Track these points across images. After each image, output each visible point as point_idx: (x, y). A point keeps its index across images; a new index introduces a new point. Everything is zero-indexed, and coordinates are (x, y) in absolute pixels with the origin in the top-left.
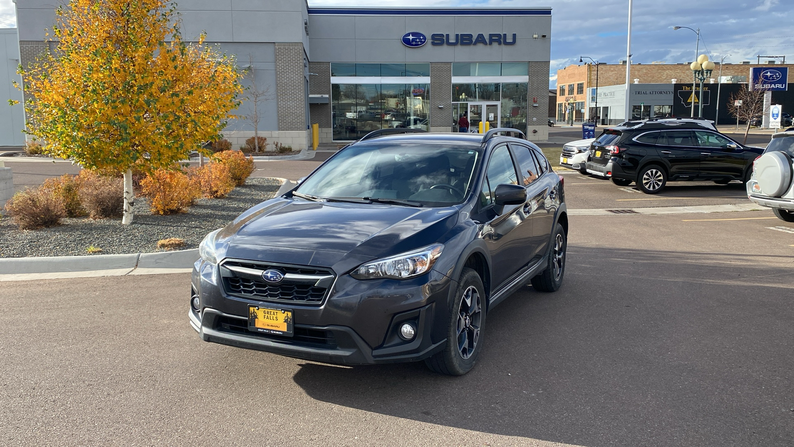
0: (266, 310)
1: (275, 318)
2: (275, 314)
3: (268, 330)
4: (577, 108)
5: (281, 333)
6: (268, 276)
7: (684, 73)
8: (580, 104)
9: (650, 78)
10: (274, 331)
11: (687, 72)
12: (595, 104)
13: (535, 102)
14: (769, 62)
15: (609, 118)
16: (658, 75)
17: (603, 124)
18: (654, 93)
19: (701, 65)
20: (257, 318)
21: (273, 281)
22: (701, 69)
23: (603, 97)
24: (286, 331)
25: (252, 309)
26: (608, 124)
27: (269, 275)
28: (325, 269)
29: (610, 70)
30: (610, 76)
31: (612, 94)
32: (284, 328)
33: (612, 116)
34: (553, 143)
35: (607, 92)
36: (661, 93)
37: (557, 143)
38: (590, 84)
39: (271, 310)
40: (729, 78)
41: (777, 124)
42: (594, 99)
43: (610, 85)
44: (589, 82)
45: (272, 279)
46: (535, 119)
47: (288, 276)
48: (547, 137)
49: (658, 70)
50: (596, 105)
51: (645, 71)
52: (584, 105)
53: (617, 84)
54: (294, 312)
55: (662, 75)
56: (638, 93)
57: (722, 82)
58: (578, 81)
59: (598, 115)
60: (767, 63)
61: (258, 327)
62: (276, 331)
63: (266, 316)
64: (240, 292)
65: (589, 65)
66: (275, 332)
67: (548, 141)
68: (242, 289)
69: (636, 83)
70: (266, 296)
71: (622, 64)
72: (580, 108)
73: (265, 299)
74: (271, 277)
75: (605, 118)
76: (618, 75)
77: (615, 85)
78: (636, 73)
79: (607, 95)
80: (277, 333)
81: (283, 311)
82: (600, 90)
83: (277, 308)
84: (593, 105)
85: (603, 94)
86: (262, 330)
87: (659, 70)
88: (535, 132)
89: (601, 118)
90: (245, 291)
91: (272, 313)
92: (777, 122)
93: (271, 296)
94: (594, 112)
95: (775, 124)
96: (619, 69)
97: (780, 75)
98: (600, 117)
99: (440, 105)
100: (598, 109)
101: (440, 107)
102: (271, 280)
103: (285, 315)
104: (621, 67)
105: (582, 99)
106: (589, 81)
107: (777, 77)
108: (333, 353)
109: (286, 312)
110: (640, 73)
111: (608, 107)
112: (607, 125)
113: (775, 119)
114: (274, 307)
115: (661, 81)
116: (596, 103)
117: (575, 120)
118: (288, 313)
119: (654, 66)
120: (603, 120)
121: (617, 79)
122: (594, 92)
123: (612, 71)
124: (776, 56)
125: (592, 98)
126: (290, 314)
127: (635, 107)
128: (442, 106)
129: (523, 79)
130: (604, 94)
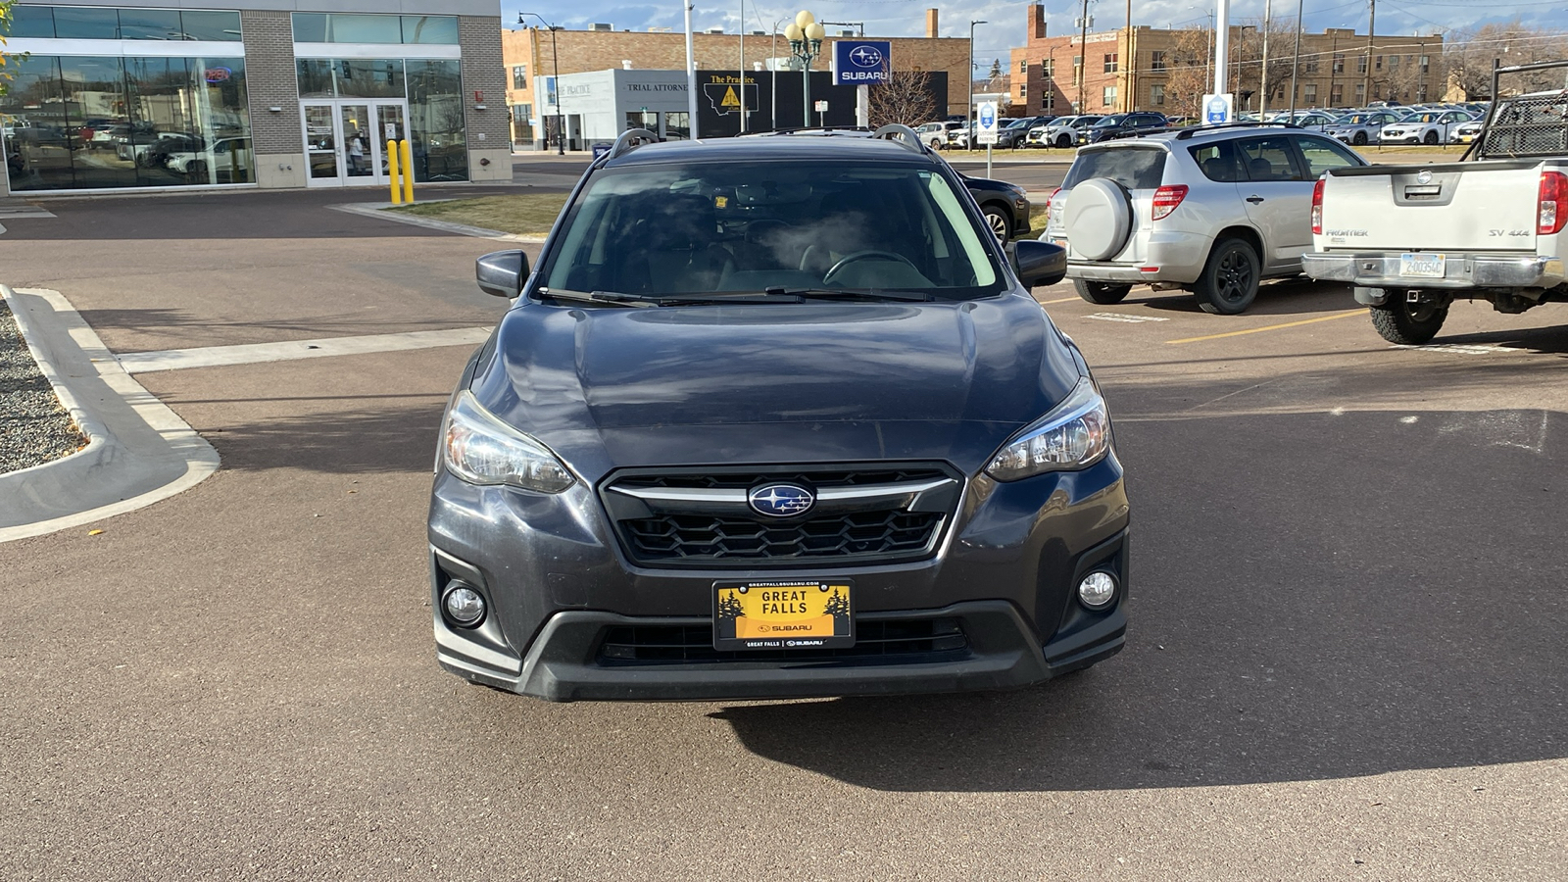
0: (771, 591)
1: (796, 608)
2: (800, 596)
3: (779, 640)
4: (518, 118)
5: (818, 643)
6: (770, 502)
7: (707, 50)
8: (523, 109)
9: (648, 61)
10: (796, 639)
11: (713, 48)
12: (556, 108)
13: (479, 100)
14: (844, 32)
15: (583, 138)
16: (662, 54)
17: (573, 148)
18: (663, 88)
19: (803, 30)
20: (742, 614)
21: (786, 511)
22: (802, 38)
23: (566, 95)
24: (832, 634)
25: (724, 594)
26: (583, 148)
27: (773, 498)
28: (930, 466)
29: (573, 41)
30: (575, 52)
31: (585, 88)
32: (825, 628)
33: (589, 132)
34: (526, 185)
35: (574, 85)
36: (675, 88)
37: (534, 185)
38: (538, 69)
39: (785, 589)
40: (784, 60)
41: (992, 136)
42: (553, 99)
43: (577, 71)
44: (537, 65)
45: (783, 508)
46: (482, 136)
47: (825, 495)
48: (510, 175)
49: (661, 44)
50: (558, 111)
51: (638, 45)
52: (531, 110)
53: (590, 70)
54: (854, 583)
55: (670, 54)
56: (635, 88)
57: (779, 69)
58: (514, 62)
59: (563, 132)
60: (841, 35)
61: (745, 637)
62: (802, 639)
63: (770, 607)
64: (673, 554)
65: (533, 31)
66: (799, 643)
67: (514, 182)
68: (681, 546)
69: (627, 67)
70: (760, 555)
71: (593, 29)
72: (524, 118)
73: (761, 561)
74: (779, 503)
75: (575, 137)
76: (590, 52)
77: (585, 71)
78: (623, 48)
79: (576, 91)
80: (806, 643)
81: (824, 587)
82: (564, 81)
83: (805, 580)
84: (552, 111)
85: (566, 89)
86: (760, 644)
87: (663, 43)
88: (485, 162)
89: (568, 137)
90: (690, 550)
91: (789, 596)
92: (991, 133)
93: (774, 551)
94: (553, 124)
95: (986, 136)
96: (591, 40)
97: (878, 56)
98: (565, 135)
99: (274, 106)
100: (562, 118)
101: (274, 109)
102: (780, 512)
103: (831, 593)
104: (593, 36)
105: (524, 98)
106: (535, 62)
107: (874, 60)
108: (966, 670)
109: (832, 588)
110: (630, 49)
111: (579, 116)
112: (581, 150)
113: (987, 127)
114: (795, 580)
115: (669, 65)
116: (558, 106)
117: (517, 142)
118: (839, 588)
119: (653, 36)
120: (572, 142)
121: (588, 60)
122: (552, 85)
123: (578, 44)
124: (850, 22)
125: (550, 96)
126: (844, 591)
127: (630, 115)
128: (279, 109)
129: (450, 52)
130: (570, 88)
